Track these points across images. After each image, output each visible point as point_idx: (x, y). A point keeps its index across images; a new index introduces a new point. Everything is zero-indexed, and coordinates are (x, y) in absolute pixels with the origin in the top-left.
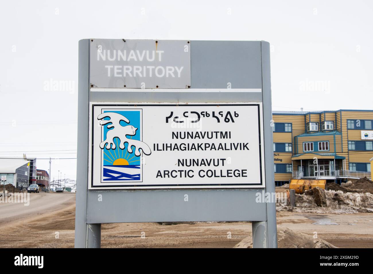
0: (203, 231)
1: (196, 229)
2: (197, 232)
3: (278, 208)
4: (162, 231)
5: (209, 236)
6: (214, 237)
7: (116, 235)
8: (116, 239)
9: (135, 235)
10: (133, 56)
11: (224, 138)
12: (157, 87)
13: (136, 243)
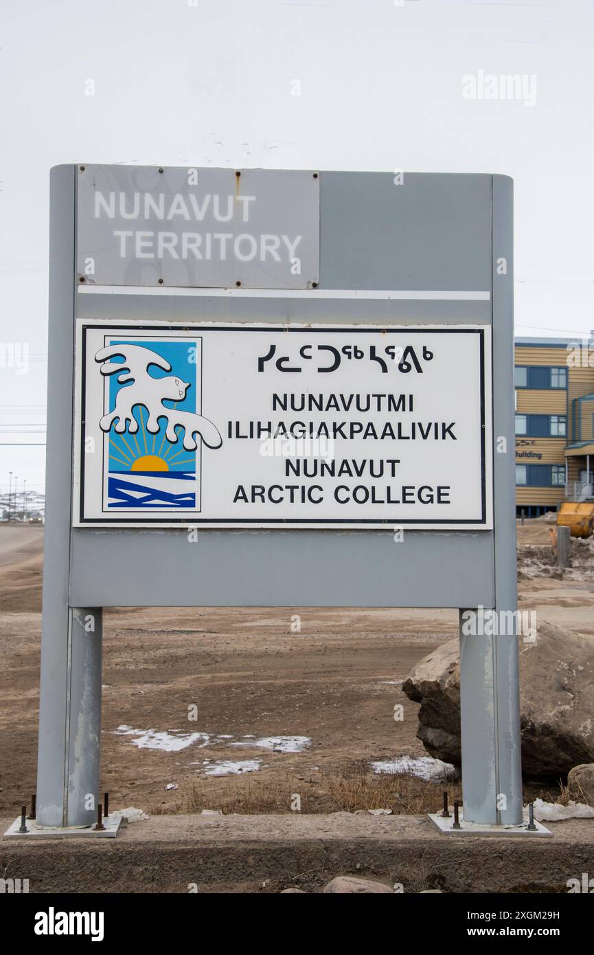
0: (349, 622)
1: (331, 616)
2: (333, 623)
3: (528, 571)
4: (252, 621)
5: (363, 633)
6: (374, 636)
7: (143, 628)
8: (144, 637)
9: (187, 629)
10: (180, 207)
11: (397, 409)
12: (238, 284)
13: (190, 646)
